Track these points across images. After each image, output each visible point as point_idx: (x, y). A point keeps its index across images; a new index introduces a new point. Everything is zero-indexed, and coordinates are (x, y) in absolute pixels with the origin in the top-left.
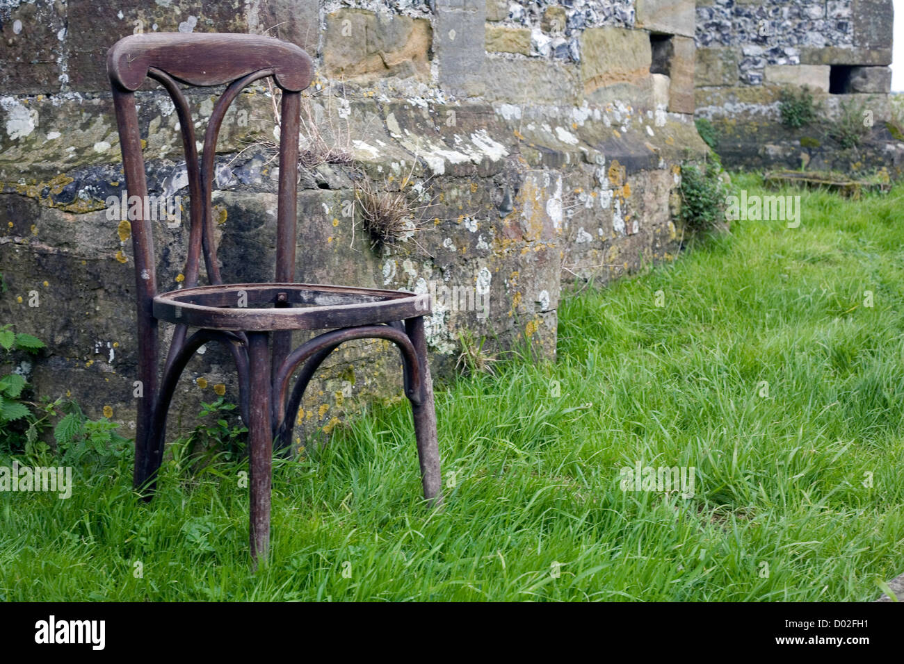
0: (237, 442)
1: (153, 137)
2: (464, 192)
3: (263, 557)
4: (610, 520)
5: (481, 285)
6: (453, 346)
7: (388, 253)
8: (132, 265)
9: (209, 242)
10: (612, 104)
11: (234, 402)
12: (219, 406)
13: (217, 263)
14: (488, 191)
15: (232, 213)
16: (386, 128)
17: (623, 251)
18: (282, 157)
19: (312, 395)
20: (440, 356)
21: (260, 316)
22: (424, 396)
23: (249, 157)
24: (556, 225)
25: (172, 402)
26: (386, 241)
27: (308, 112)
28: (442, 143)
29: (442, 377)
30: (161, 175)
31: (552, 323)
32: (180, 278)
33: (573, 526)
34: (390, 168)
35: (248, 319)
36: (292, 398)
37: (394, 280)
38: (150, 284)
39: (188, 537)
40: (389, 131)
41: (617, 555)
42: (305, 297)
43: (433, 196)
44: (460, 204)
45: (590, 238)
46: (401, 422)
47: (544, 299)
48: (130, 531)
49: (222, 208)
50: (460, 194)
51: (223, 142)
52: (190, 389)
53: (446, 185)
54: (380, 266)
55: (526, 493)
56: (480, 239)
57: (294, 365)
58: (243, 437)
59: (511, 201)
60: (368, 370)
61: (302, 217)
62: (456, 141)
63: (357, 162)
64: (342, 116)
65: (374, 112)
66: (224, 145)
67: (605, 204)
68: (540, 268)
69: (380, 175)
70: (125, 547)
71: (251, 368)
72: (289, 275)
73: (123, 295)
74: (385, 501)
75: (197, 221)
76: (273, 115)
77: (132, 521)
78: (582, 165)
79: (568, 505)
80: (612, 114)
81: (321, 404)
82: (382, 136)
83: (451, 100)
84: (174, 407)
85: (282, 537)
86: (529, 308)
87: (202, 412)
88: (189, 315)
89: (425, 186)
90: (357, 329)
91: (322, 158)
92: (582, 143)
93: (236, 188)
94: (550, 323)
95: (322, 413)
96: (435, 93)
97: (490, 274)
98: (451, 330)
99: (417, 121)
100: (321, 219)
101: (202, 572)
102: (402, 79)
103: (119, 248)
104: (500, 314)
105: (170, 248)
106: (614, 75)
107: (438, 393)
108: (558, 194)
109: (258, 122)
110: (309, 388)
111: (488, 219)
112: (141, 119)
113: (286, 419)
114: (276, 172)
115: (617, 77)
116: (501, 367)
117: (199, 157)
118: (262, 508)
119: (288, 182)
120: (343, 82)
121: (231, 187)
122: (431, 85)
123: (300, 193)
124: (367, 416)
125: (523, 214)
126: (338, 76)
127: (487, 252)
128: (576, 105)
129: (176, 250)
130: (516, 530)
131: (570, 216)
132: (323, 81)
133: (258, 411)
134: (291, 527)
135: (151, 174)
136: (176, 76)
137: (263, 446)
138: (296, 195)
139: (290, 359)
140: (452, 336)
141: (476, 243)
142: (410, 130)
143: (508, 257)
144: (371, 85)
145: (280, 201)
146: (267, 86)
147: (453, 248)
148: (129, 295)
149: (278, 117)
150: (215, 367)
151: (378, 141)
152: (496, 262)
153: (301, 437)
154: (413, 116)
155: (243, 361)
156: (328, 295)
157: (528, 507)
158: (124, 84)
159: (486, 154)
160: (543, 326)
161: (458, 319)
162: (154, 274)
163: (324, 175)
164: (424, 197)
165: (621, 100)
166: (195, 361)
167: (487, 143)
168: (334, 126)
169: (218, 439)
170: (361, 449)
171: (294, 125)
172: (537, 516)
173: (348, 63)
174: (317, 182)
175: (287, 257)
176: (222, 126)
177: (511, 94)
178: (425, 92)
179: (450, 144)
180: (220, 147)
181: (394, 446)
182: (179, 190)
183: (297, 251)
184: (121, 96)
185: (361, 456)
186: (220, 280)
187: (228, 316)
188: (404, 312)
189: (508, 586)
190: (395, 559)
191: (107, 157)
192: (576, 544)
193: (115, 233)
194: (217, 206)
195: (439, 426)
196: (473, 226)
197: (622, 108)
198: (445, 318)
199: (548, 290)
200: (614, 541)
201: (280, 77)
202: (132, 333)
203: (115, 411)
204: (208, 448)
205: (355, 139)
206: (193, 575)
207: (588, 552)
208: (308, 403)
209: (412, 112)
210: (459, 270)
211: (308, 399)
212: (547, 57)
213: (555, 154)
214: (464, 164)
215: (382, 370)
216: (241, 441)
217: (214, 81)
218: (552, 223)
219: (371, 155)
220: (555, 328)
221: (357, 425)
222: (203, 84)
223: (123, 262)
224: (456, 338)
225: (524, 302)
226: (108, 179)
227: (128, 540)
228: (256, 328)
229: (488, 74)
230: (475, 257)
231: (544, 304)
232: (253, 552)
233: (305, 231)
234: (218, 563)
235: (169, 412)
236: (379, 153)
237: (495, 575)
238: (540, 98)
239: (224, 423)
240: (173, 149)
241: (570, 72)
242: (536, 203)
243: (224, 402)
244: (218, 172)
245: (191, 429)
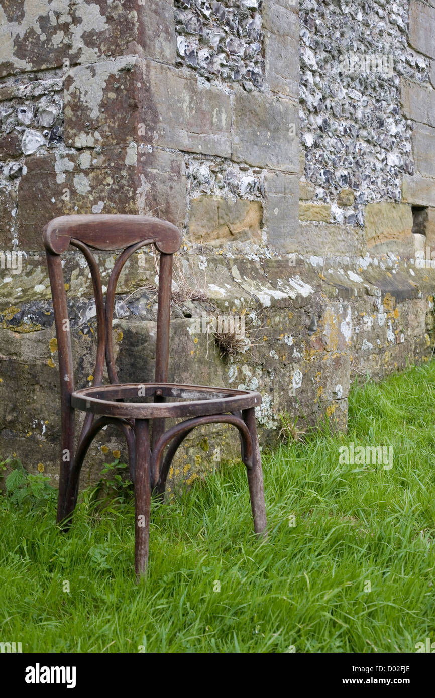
0: (128, 491)
1: (74, 282)
2: (284, 319)
3: (144, 574)
4: (383, 549)
5: (296, 382)
6: (276, 423)
7: (232, 361)
8: (58, 369)
9: (110, 355)
10: (386, 255)
11: (126, 463)
12: (116, 465)
13: (116, 369)
14: (300, 317)
15: (126, 335)
16: (231, 275)
17: (394, 355)
18: (160, 297)
19: (179, 458)
20: (267, 430)
21: (143, 408)
22: (255, 462)
23: (138, 297)
24: (347, 340)
25: (84, 462)
26: (231, 353)
27: (178, 266)
28: (269, 285)
29: (268, 445)
30: (79, 308)
31: (344, 407)
32: (90, 378)
33: (357, 554)
34: (233, 303)
35: (135, 410)
36: (166, 461)
37: (236, 379)
38: (70, 384)
39: (93, 559)
40: (233, 278)
41: (387, 575)
42: (175, 393)
43: (262, 322)
44: (281, 326)
45: (371, 346)
46: (240, 477)
47: (339, 390)
48: (53, 553)
49: (120, 331)
50: (281, 320)
51: (120, 286)
52: (96, 454)
53: (271, 314)
54: (226, 370)
55: (324, 530)
56: (295, 350)
57: (166, 442)
58: (131, 487)
59: (316, 324)
60: (218, 440)
61: (173, 337)
62: (279, 283)
63: (211, 300)
64: (201, 268)
65: (223, 265)
66: (121, 288)
67: (381, 323)
68: (336, 369)
69: (227, 308)
70: (50, 564)
71: (137, 443)
72: (164, 377)
73: (52, 389)
74: (228, 533)
75: (102, 340)
76: (154, 268)
77: (55, 546)
78: (365, 297)
79: (353, 539)
80: (386, 262)
81: (186, 464)
82: (228, 281)
83: (275, 255)
84: (85, 466)
85: (157, 558)
86: (328, 397)
87: (104, 470)
88: (95, 407)
89: (258, 315)
90: (209, 417)
91: (187, 297)
92: (365, 282)
93: (129, 318)
94: (343, 407)
95: (186, 470)
96: (264, 250)
97: (301, 374)
98: (275, 412)
99: (252, 270)
100: (186, 338)
101: (101, 584)
102: (242, 242)
103: (50, 357)
104: (308, 401)
105: (84, 357)
106: (387, 235)
107: (266, 456)
108: (348, 319)
109: (145, 273)
110: (177, 453)
111: (301, 337)
112: (66, 269)
113: (161, 476)
114: (156, 307)
115: (389, 236)
116: (309, 438)
117: (104, 296)
118: (143, 539)
119: (164, 315)
120: (202, 245)
121: (126, 317)
122: (261, 246)
123: (172, 321)
124: (216, 473)
125: (325, 333)
126: (199, 241)
127: (300, 359)
128: (362, 256)
129: (88, 359)
130: (317, 556)
131: (357, 332)
132: (189, 244)
133: (141, 473)
134: (163, 552)
135: (72, 307)
136: (89, 244)
137: (145, 497)
138: (169, 323)
139: (163, 437)
140: (276, 417)
141: (292, 353)
142: (247, 276)
143: (314, 362)
144: (221, 246)
145: (158, 327)
146: (150, 248)
147: (276, 357)
148: (56, 389)
149: (158, 269)
150: (113, 439)
151: (225, 284)
152: (306, 366)
153: (171, 487)
154: (249, 267)
155: (132, 438)
156: (190, 392)
157: (326, 540)
158: (54, 250)
159: (299, 292)
160: (338, 409)
161: (280, 405)
162: (72, 377)
163: (189, 309)
164: (256, 322)
165: (392, 252)
166: (100, 434)
167: (300, 285)
168: (196, 274)
169: (114, 487)
170: (212, 496)
171: (168, 276)
172: (332, 546)
173: (206, 232)
174: (184, 313)
175: (163, 364)
176: (120, 275)
177: (317, 249)
178: (258, 250)
179: (274, 286)
180: (118, 290)
181: (235, 494)
182: (91, 318)
183: (170, 360)
184: (52, 258)
185: (212, 500)
186: (117, 381)
187: (122, 408)
188: (241, 405)
189: (311, 599)
190: (233, 577)
191: (42, 295)
192: (359, 568)
193: (47, 347)
194: (116, 330)
195: (266, 480)
196: (290, 342)
197: (393, 257)
198: (270, 405)
199: (342, 384)
200: (385, 565)
201: (159, 244)
202: (58, 415)
203: (46, 467)
204: (108, 494)
205: (210, 283)
206: (95, 586)
207: (367, 573)
208: (177, 464)
209: (249, 264)
210: (280, 371)
211: (177, 461)
212: (341, 224)
213: (347, 290)
214: (284, 300)
215: (227, 440)
216: (130, 490)
217: (114, 247)
218: (344, 339)
219: (221, 294)
220: (347, 410)
221: (210, 479)
222: (107, 249)
223: (52, 366)
224: (278, 418)
225: (325, 393)
226: (43, 310)
227: (52, 560)
228: (140, 417)
229: (301, 236)
230: (291, 363)
231: (339, 394)
232: (137, 570)
233: (175, 347)
234: (113, 577)
235: (82, 469)
236: (226, 293)
237: (302, 589)
238: (337, 251)
239: (119, 477)
240: (87, 290)
241: (357, 233)
242: (334, 325)
243: (119, 463)
244: (117, 306)
245: (97, 480)
